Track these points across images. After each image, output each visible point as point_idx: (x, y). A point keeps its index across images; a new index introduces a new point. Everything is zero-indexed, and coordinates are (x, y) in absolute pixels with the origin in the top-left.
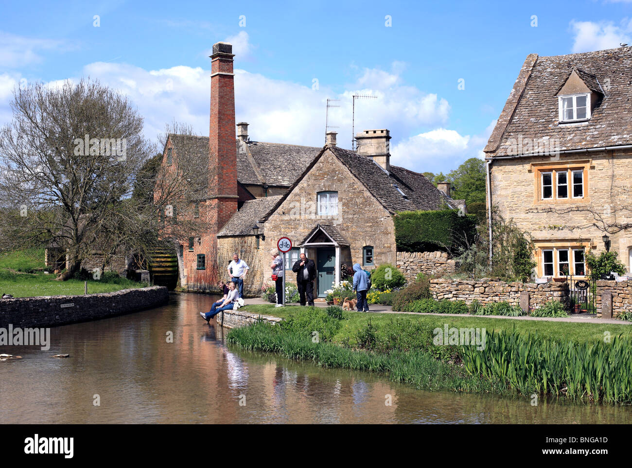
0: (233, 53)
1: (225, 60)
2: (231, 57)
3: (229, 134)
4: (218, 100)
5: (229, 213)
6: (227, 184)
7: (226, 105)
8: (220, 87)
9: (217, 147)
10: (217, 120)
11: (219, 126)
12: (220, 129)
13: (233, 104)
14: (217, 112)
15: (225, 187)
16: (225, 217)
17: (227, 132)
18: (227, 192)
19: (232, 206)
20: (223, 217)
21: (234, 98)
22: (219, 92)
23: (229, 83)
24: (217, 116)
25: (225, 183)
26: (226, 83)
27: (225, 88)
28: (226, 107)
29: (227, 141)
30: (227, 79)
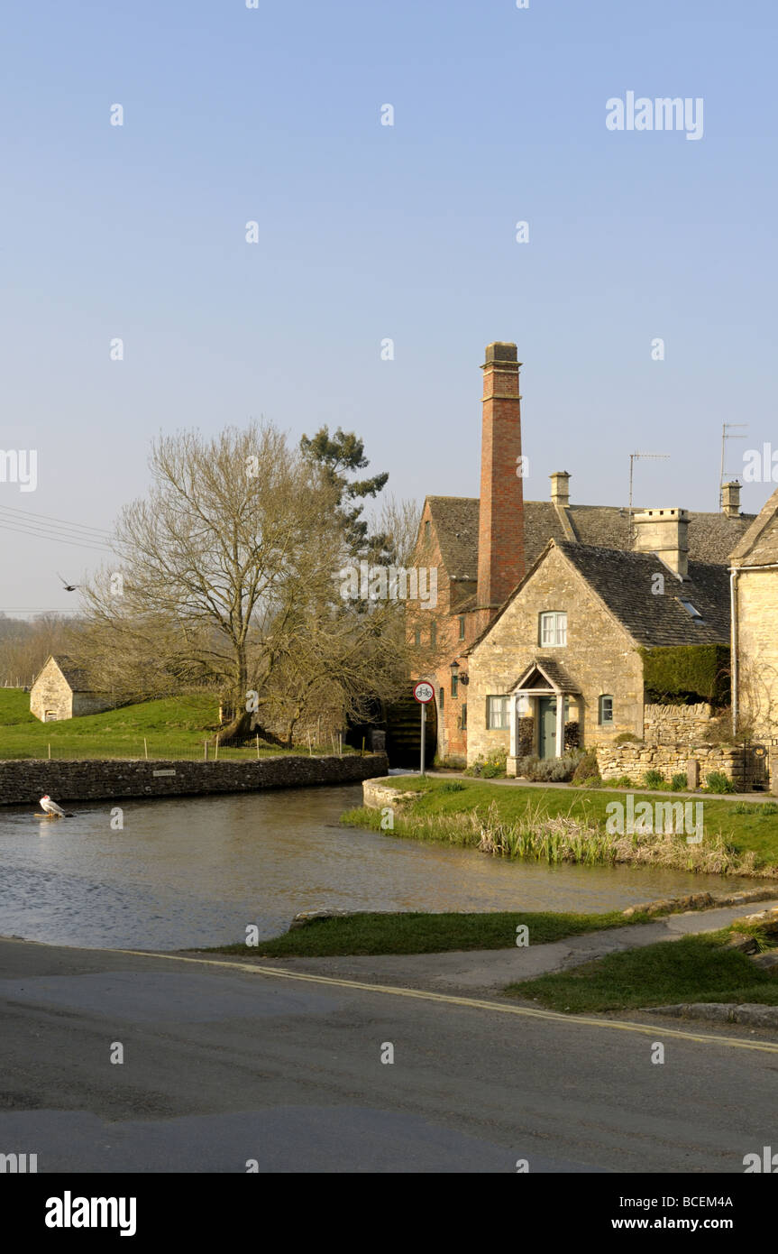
0: (519, 361)
1: (505, 374)
2: (516, 367)
3: (511, 499)
4: (491, 443)
7: (506, 450)
8: (495, 420)
9: (490, 522)
10: (490, 476)
11: (493, 487)
12: (494, 490)
14: (490, 464)
15: (503, 590)
17: (506, 497)
21: (520, 438)
22: (495, 428)
23: (510, 412)
24: (491, 470)
25: (503, 583)
26: (507, 411)
27: (505, 421)
28: (506, 454)
29: (506, 511)
30: (508, 405)
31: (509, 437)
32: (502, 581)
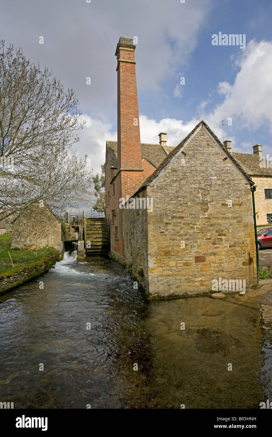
0: (134, 45)
1: (126, 50)
2: (132, 48)
5: (134, 185)
6: (131, 158)
7: (128, 87)
8: (122, 72)
13: (135, 87)
15: (129, 161)
16: (130, 189)
17: (129, 111)
18: (131, 165)
19: (137, 178)
20: (128, 189)
21: (136, 82)
23: (130, 69)
25: (129, 156)
26: (128, 69)
27: (127, 73)
28: (128, 89)
29: (129, 118)
30: (129, 65)
31: (129, 81)
32: (128, 155)
